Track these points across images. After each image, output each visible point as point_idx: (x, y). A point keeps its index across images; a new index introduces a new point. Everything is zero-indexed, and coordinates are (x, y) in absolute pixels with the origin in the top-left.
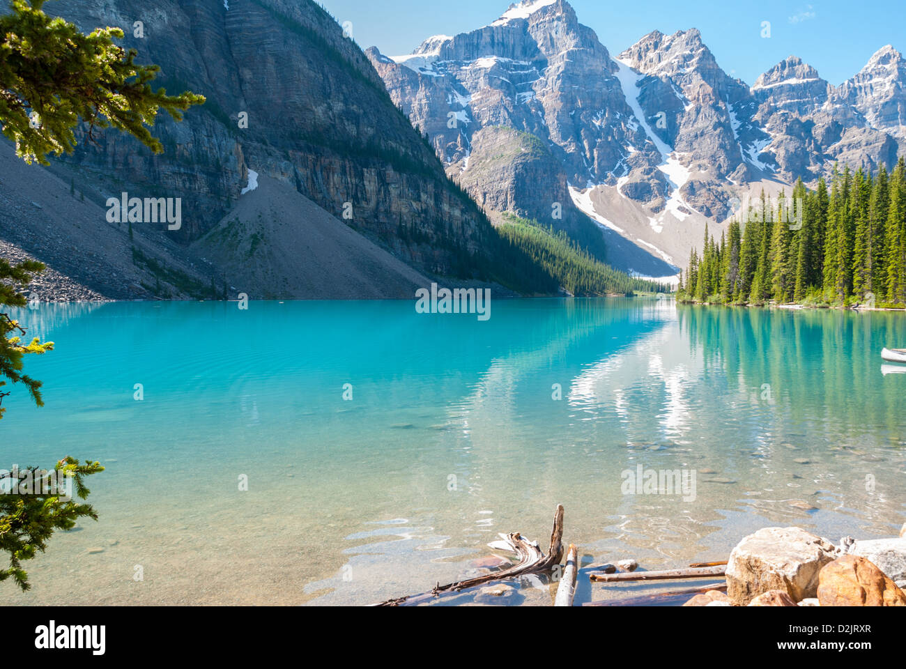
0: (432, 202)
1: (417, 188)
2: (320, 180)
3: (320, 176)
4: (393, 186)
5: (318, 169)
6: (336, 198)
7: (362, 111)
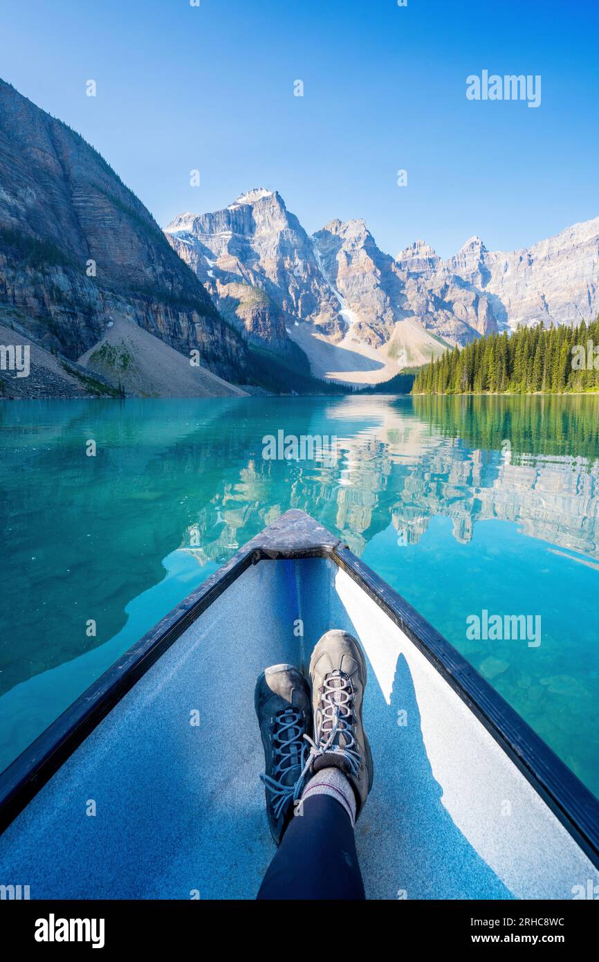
0: (220, 336)
1: (211, 326)
2: (152, 320)
3: (151, 316)
4: (198, 324)
5: (150, 311)
6: (163, 332)
7: (174, 273)
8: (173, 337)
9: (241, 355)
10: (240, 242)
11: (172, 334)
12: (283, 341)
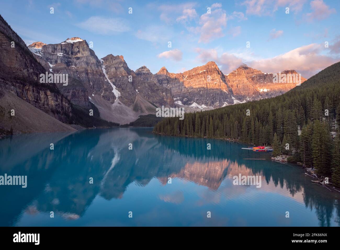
0: (60, 102)
1: (57, 97)
2: (25, 93)
4: (50, 96)
5: (24, 90)
6: (31, 99)
7: (38, 72)
8: (36, 102)
9: (70, 110)
10: (67, 58)
11: (36, 101)
12: (87, 103)
